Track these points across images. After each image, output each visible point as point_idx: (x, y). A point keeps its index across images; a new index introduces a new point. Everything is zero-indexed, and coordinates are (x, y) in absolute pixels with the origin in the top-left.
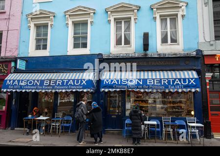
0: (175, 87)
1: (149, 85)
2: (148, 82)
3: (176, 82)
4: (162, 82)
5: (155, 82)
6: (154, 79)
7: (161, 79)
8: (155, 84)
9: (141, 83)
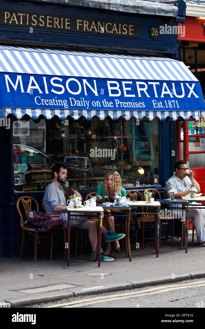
0: (164, 104)
1: (113, 99)
2: (110, 88)
3: (163, 92)
4: (139, 90)
5: (125, 89)
6: (120, 81)
7: (134, 81)
8: (126, 95)
9: (96, 93)
